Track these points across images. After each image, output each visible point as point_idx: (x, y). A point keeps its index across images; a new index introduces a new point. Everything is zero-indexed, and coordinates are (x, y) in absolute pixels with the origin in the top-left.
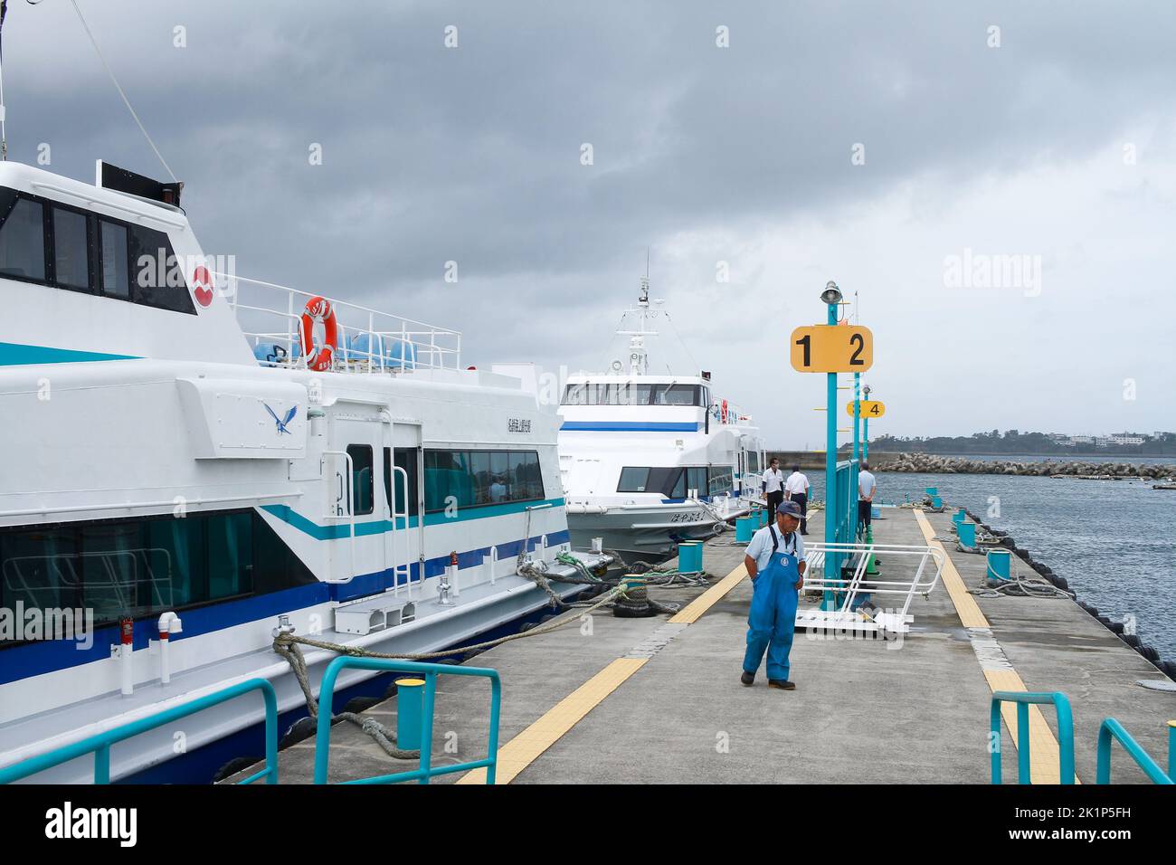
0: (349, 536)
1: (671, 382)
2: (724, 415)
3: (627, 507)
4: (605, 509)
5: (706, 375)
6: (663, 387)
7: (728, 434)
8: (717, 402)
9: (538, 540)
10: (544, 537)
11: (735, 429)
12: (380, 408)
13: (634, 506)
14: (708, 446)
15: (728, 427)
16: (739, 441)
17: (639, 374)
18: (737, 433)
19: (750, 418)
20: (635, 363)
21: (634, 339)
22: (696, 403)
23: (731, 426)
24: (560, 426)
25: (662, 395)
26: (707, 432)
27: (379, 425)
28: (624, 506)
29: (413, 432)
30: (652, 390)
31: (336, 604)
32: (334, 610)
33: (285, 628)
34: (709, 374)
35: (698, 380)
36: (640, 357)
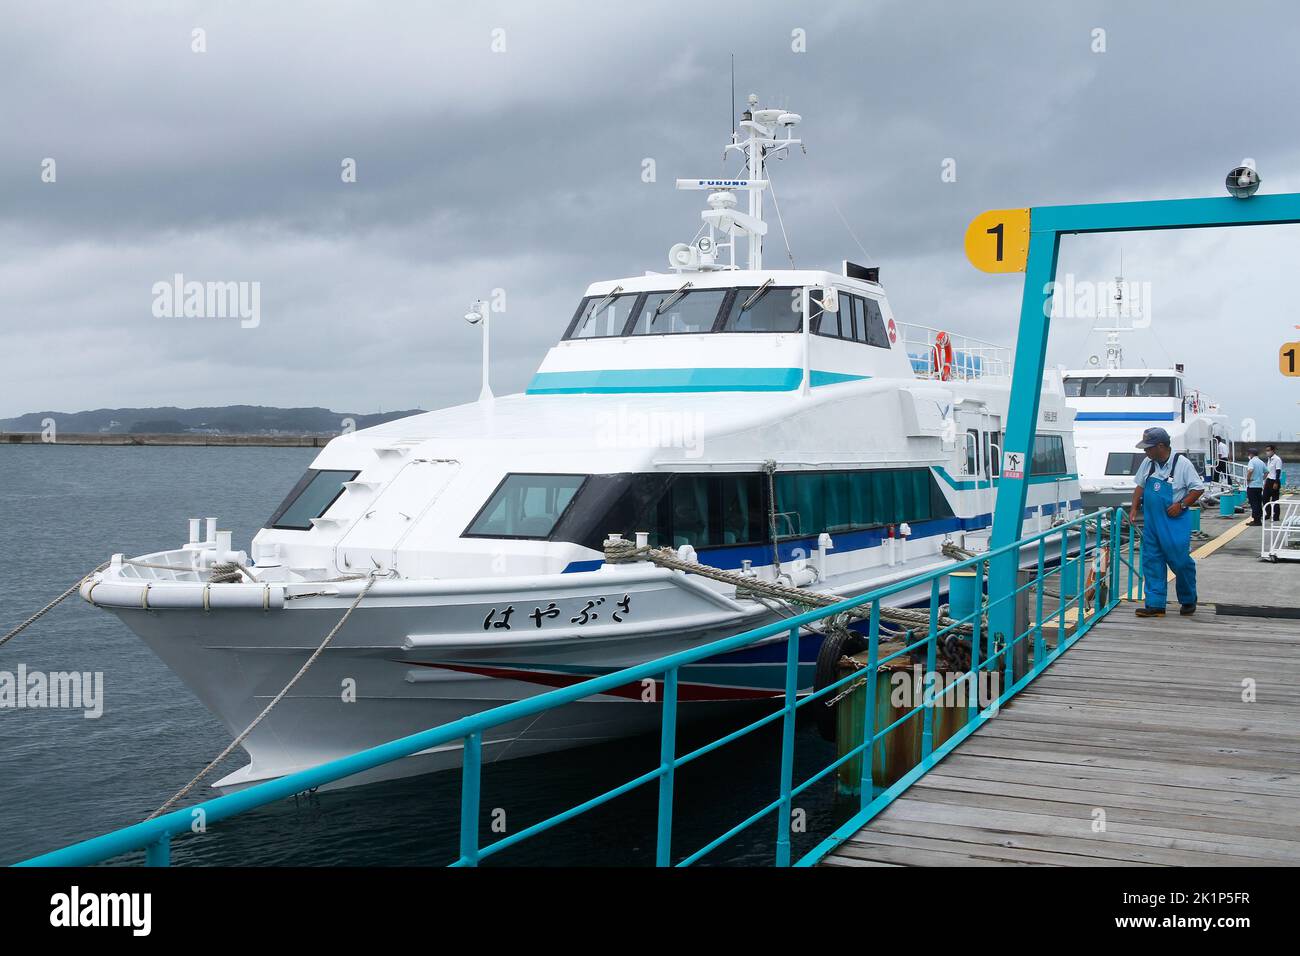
0: (974, 488)
1: (1147, 375)
2: (1194, 406)
3: (1118, 487)
4: (1098, 489)
5: (1180, 367)
6: (1139, 380)
7: (1201, 423)
8: (1189, 392)
9: (1063, 504)
10: (1068, 502)
11: (1206, 417)
12: (980, 405)
13: (1124, 487)
14: (1186, 435)
15: (1199, 415)
16: (1211, 429)
17: (1116, 368)
18: (1209, 422)
19: (1218, 406)
20: (1111, 357)
21: (1110, 335)
22: (1172, 394)
23: (1202, 414)
24: (1075, 416)
25: (1137, 386)
26: (1183, 421)
27: (980, 416)
28: (1115, 487)
29: (995, 421)
30: (1129, 383)
31: (964, 532)
32: (963, 537)
33: (950, 541)
34: (1182, 366)
35: (1172, 373)
36: (1117, 352)
